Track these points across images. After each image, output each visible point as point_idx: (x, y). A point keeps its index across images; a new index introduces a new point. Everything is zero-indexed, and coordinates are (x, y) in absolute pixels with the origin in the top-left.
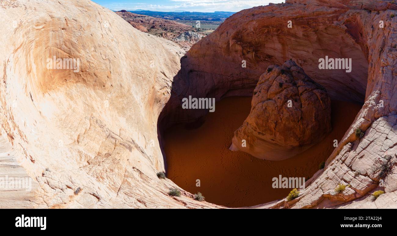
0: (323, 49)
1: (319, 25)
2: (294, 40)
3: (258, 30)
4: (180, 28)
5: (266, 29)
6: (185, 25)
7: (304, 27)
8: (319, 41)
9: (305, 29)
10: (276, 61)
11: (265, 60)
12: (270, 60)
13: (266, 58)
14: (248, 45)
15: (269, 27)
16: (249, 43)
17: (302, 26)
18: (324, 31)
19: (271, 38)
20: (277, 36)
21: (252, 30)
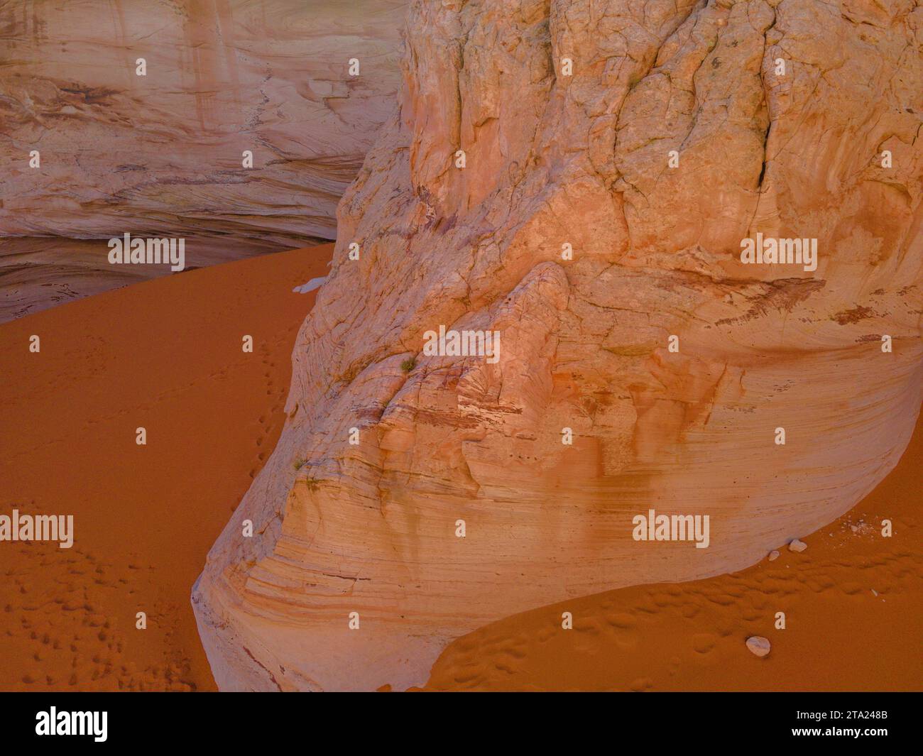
10: (144, 113)
12: (98, 111)
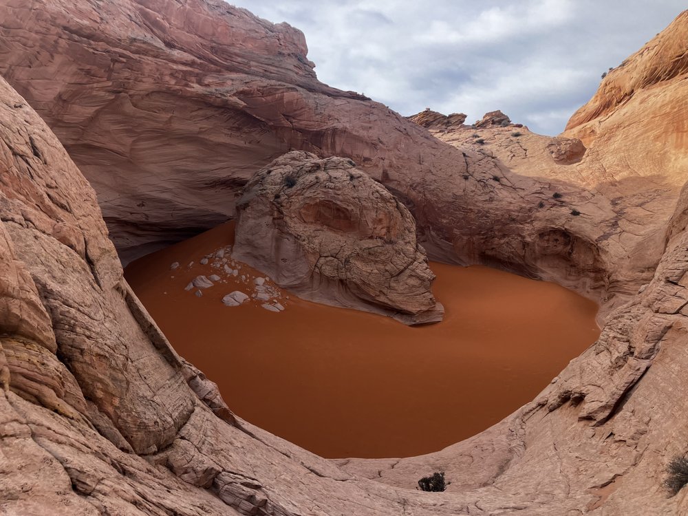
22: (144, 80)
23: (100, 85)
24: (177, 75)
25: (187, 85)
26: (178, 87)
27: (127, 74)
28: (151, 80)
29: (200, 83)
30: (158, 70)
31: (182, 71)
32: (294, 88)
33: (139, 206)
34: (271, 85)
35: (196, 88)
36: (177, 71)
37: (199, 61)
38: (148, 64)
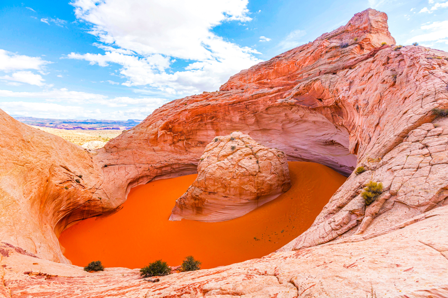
0: (260, 130)
1: (259, 107)
2: (230, 125)
3: (191, 119)
4: (82, 139)
5: (199, 118)
6: (88, 135)
7: (241, 112)
8: (257, 122)
9: (242, 114)
11: (196, 146)
12: (202, 145)
13: (198, 144)
14: (178, 134)
15: (202, 116)
16: (180, 132)
17: (240, 110)
18: (264, 112)
19: (204, 126)
20: (211, 124)
21: (184, 119)
22: (260, 106)
23: (247, 113)
24: (272, 99)
25: (276, 101)
26: (272, 104)
27: (253, 107)
28: (262, 105)
29: (282, 98)
30: (264, 101)
31: (274, 96)
32: (317, 79)
33: (295, 150)
34: (307, 84)
35: (279, 101)
36: (271, 98)
37: (281, 88)
38: (260, 101)
